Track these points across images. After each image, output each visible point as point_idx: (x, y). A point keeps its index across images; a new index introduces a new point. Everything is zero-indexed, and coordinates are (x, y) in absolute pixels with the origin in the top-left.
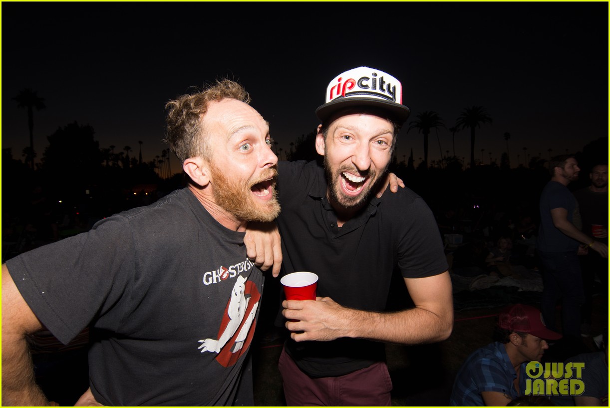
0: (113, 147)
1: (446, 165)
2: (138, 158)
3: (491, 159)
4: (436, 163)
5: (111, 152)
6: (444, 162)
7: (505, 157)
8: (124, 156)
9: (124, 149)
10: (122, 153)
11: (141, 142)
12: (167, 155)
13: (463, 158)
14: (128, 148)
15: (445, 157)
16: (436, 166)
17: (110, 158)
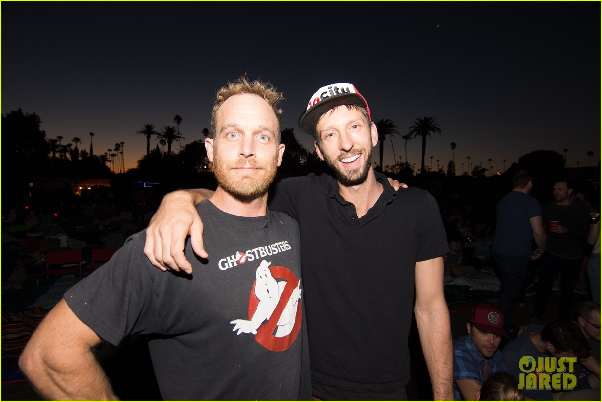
0: (60, 138)
1: (399, 170)
2: (88, 151)
3: (439, 166)
4: (390, 168)
5: (58, 143)
6: (397, 167)
7: (451, 165)
8: (73, 147)
9: (73, 140)
10: (70, 145)
11: (92, 134)
12: (120, 149)
13: (414, 164)
14: (77, 140)
15: (398, 163)
16: (390, 171)
17: (57, 150)
